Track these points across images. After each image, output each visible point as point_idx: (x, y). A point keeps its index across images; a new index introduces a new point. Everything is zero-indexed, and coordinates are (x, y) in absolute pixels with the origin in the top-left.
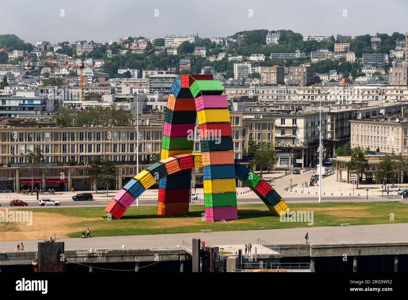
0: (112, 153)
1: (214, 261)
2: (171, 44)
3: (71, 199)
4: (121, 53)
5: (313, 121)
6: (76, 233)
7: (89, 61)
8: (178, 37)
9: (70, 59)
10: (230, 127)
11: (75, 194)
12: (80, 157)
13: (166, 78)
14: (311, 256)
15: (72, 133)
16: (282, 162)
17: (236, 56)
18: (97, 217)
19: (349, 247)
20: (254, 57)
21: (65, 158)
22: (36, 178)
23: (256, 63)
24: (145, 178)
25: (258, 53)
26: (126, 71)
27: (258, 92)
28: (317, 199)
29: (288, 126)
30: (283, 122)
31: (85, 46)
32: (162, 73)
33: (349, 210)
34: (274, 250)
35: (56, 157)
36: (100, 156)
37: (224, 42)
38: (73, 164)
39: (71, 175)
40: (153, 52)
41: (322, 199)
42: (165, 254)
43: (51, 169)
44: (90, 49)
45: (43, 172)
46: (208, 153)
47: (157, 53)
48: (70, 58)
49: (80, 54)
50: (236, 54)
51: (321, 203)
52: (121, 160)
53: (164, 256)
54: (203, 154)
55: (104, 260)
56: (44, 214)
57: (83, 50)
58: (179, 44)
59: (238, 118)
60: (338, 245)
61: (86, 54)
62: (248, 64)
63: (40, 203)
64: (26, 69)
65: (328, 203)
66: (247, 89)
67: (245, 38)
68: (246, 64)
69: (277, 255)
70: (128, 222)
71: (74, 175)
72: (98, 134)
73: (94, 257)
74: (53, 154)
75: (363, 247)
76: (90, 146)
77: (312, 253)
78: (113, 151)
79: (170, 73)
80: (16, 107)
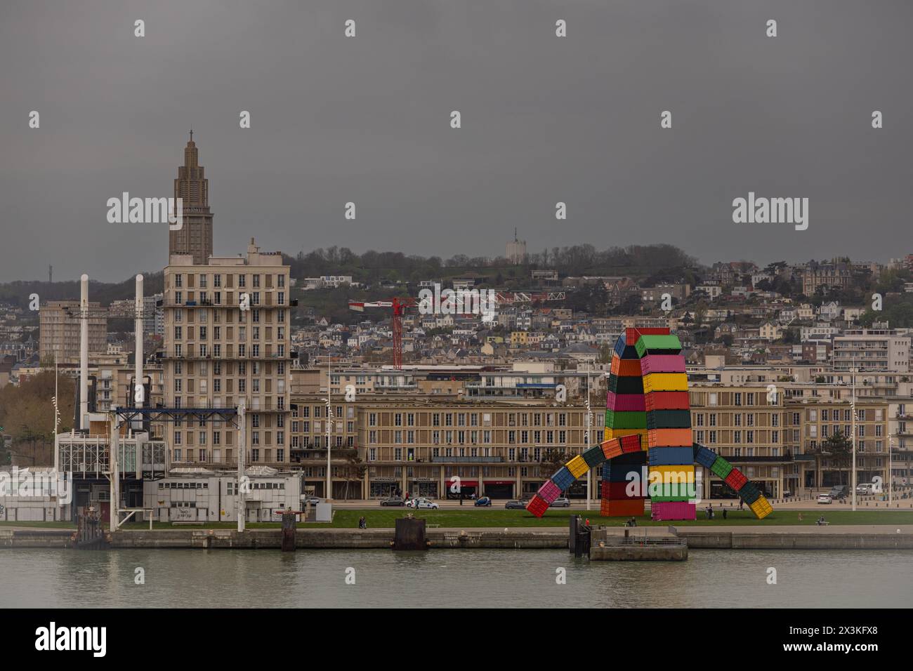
4: (908, 288)
7: (830, 309)
9: (786, 304)
12: (536, 449)
19: (781, 538)
21: (512, 450)
31: (822, 272)
35: (500, 449)
36: (564, 448)
39: (522, 476)
43: (492, 466)
44: (835, 280)
45: (481, 471)
46: (654, 431)
48: (788, 301)
49: (812, 291)
53: (550, 542)
54: (650, 432)
57: (819, 283)
61: (826, 291)
73: (465, 540)
74: (495, 444)
75: (799, 538)
77: (734, 542)
80: (512, 390)
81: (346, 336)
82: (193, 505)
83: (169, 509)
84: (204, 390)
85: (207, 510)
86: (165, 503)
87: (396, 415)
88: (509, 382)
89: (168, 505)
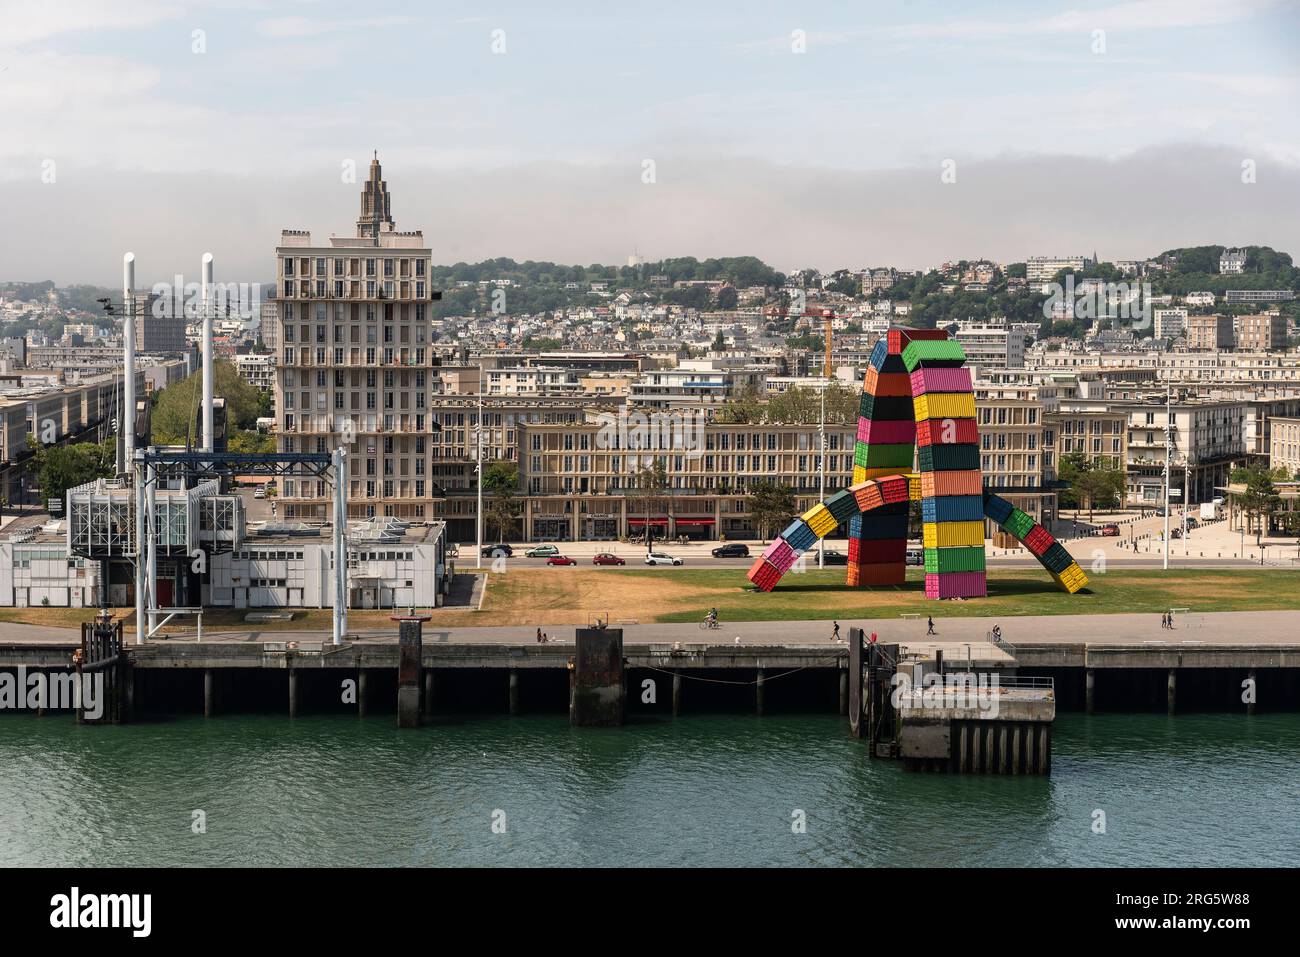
0: (797, 472)
1: (876, 670)
2: (1038, 272)
3: (710, 554)
4: (945, 290)
5: (1211, 418)
6: (675, 614)
7: (884, 306)
8: (1050, 261)
9: (850, 302)
10: (976, 428)
11: (719, 545)
12: (738, 479)
13: (987, 337)
14: (1087, 666)
15: (723, 436)
16: (1147, 494)
17: (1159, 295)
18: (733, 587)
19: (1160, 652)
20: (1194, 298)
21: (709, 480)
22: (652, 516)
23: (1198, 308)
24: (817, 518)
25: (1202, 289)
26: (951, 323)
27: (1164, 362)
28: (1161, 562)
29: (1159, 427)
30: (1150, 418)
31: (878, 277)
32: (981, 327)
33: (1210, 584)
34: (1009, 652)
35: (694, 478)
36: (774, 477)
37: (1139, 269)
38: (724, 491)
39: (722, 512)
40: (1004, 288)
41: (1170, 562)
42: (812, 654)
43: (685, 500)
44: (887, 283)
45: (671, 505)
46: (931, 474)
47: (1011, 290)
48: (851, 299)
49: (869, 292)
50: (1160, 291)
51: (1168, 569)
52: (813, 486)
53: (811, 660)
54: (924, 475)
55: (701, 664)
56: (643, 579)
57: (875, 285)
58: (1054, 273)
59: (1034, 410)
60: (1139, 647)
61: (880, 292)
62: (1182, 312)
63: (647, 561)
64: (768, 321)
65: (1181, 570)
66: (1143, 358)
67: (1180, 262)
68: (1177, 311)
69: (1010, 663)
70: (781, 597)
71: (726, 511)
72: (772, 438)
73: (681, 657)
74: (688, 472)
75: (1187, 652)
76: (756, 459)
77: (1089, 660)
78: (798, 469)
79: (996, 327)
80: (679, 389)
81: (510, 325)
82: (282, 583)
83: (247, 590)
84: (323, 406)
85: (302, 589)
86: (242, 580)
87: (567, 437)
88: (675, 382)
89: (246, 582)
